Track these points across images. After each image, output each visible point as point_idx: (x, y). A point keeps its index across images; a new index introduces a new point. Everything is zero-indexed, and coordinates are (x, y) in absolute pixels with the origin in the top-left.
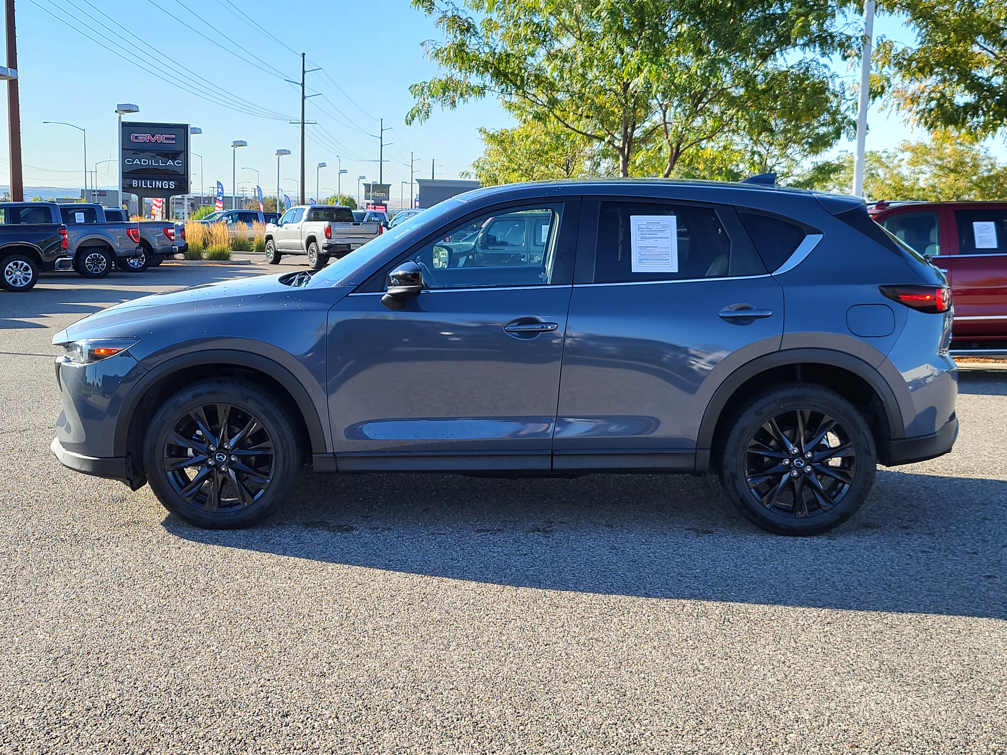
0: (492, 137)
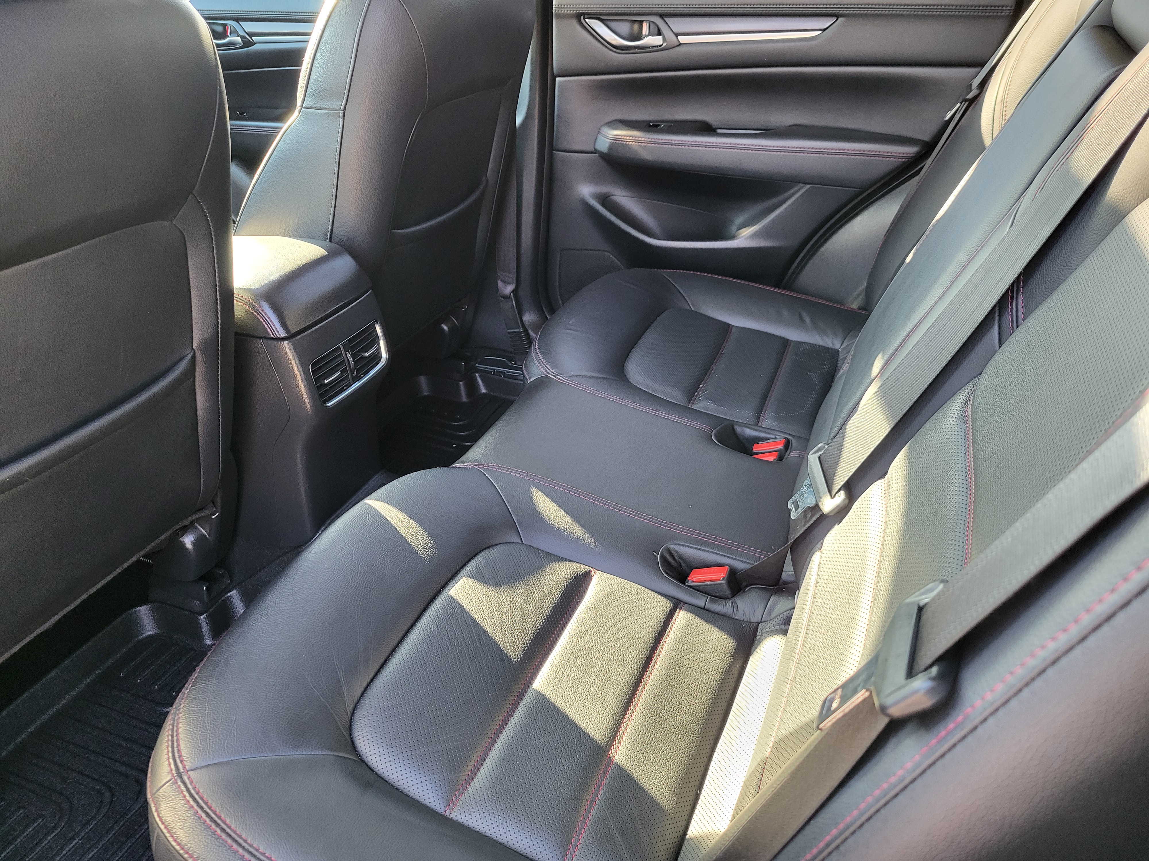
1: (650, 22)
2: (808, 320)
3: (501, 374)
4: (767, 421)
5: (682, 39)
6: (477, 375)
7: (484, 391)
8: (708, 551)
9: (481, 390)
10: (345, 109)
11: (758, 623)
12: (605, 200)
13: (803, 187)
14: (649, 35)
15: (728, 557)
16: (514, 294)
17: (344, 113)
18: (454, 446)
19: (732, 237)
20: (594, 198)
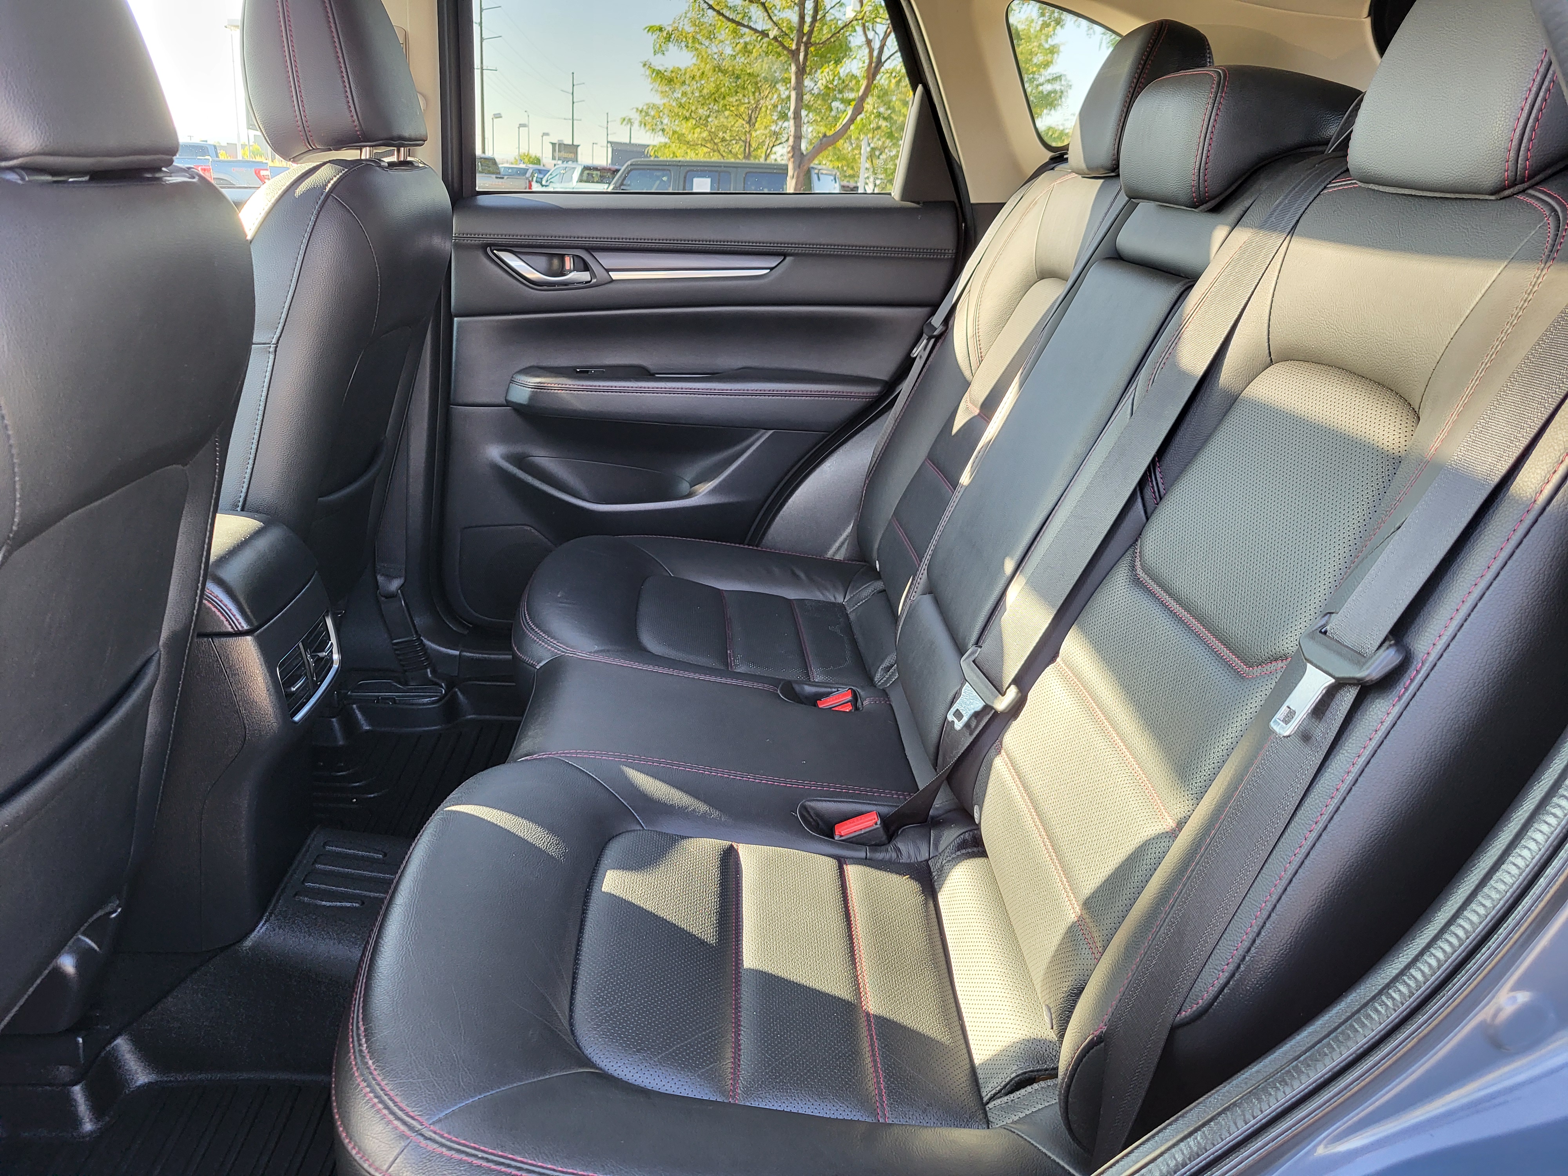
0: (659, 72)
1: (574, 256)
2: (802, 575)
3: (388, 701)
4: (818, 677)
5: (615, 276)
6: (355, 706)
7: (367, 728)
8: (847, 802)
9: (361, 726)
10: (278, 342)
11: (927, 861)
12: (521, 461)
13: (764, 434)
14: (574, 271)
15: (869, 804)
16: (402, 592)
17: (276, 347)
18: (355, 800)
19: (690, 495)
20: (507, 461)
